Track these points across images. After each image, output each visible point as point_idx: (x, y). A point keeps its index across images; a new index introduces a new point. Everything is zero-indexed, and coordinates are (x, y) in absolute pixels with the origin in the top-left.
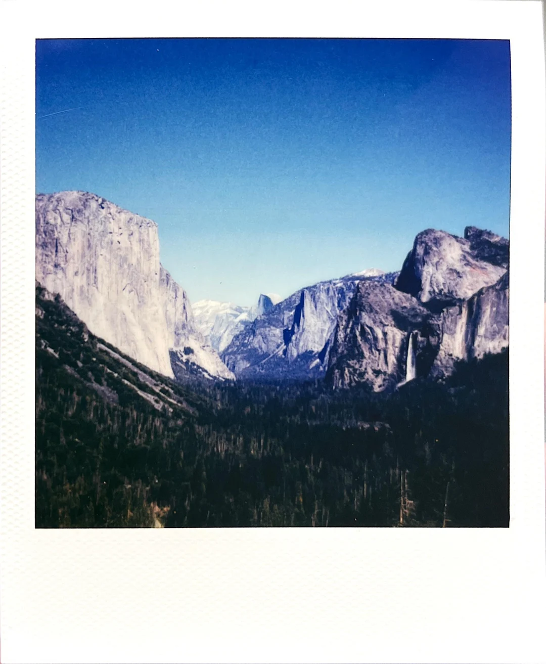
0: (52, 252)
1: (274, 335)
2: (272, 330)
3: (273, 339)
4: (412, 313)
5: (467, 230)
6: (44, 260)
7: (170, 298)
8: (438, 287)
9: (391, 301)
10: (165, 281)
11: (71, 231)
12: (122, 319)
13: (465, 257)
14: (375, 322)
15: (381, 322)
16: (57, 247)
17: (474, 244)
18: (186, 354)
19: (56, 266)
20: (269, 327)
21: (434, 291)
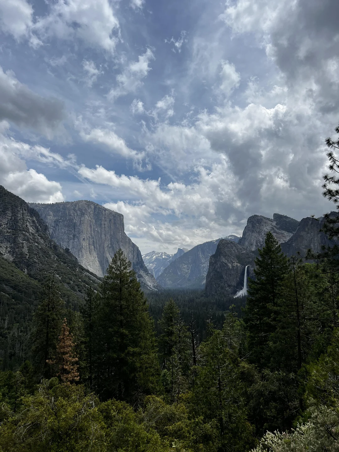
0: (72, 229)
1: (184, 268)
2: (183, 265)
3: (184, 270)
4: (247, 256)
5: (275, 215)
6: (69, 233)
7: (131, 250)
8: (260, 243)
9: (236, 251)
10: (128, 242)
11: (82, 219)
12: (106, 261)
13: (273, 228)
14: (228, 261)
15: (232, 261)
16: (75, 226)
17: (278, 222)
18: (138, 278)
19: (74, 236)
20: (182, 264)
21: (258, 245)
